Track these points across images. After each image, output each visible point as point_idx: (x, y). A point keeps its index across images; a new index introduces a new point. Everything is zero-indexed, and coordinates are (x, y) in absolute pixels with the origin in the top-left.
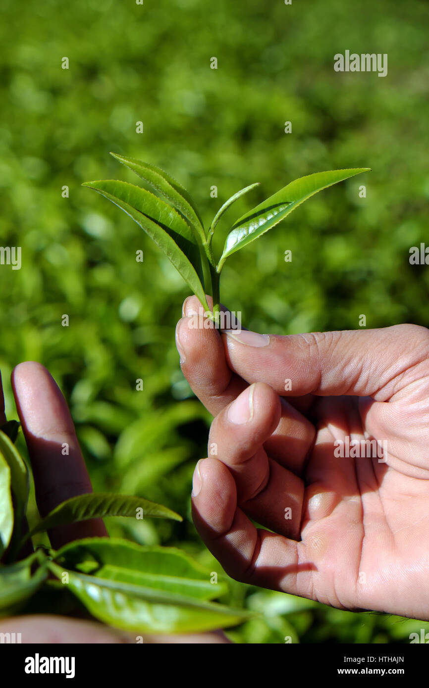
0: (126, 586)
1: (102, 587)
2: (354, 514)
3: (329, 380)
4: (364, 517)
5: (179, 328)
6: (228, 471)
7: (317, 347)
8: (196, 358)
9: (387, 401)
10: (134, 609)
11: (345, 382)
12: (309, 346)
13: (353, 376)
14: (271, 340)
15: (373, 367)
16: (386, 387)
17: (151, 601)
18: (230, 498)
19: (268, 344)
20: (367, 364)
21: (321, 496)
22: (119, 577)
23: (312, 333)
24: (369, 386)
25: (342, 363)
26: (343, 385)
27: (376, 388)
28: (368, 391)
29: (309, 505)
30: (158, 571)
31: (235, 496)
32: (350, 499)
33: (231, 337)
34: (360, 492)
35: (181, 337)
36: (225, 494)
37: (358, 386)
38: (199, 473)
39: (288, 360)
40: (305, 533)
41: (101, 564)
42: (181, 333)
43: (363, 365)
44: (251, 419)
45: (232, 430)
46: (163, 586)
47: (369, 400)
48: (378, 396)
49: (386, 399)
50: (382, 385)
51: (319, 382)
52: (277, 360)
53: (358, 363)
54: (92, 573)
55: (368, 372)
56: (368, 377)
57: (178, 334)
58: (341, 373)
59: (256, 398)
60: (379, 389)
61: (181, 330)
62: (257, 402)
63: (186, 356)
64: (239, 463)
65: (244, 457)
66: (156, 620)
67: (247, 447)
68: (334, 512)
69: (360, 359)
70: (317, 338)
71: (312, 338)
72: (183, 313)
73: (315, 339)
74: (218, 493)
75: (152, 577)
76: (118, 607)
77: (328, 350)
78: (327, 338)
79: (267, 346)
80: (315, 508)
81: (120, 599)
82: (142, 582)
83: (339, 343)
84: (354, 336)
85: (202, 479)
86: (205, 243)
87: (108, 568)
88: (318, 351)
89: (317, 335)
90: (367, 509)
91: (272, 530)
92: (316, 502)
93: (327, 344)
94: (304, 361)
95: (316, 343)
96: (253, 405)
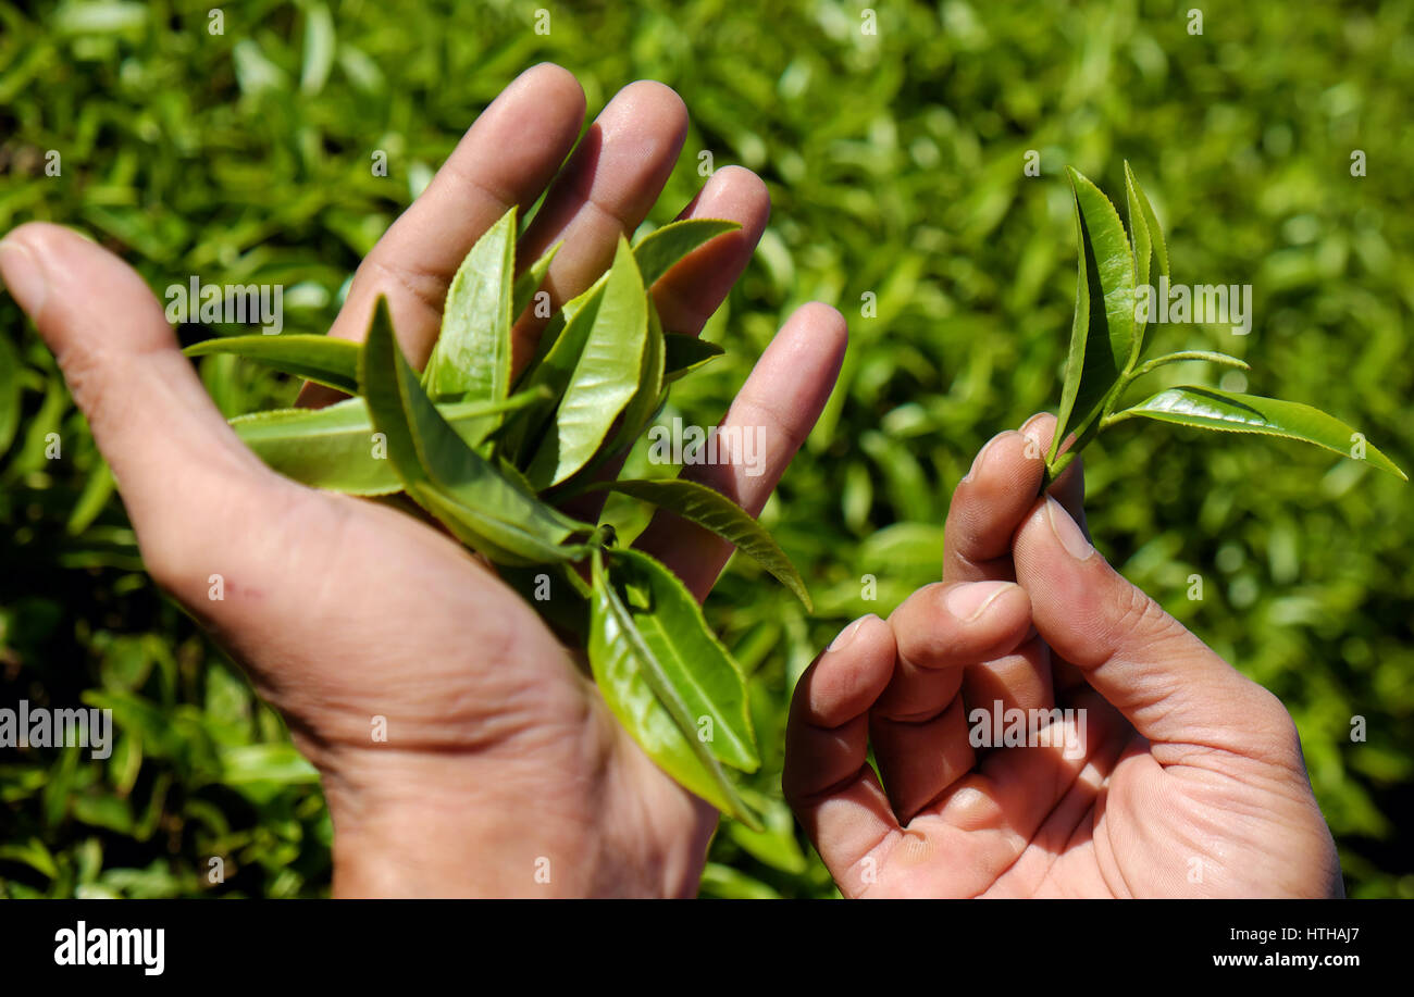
0: (650, 657)
1: (625, 633)
2: (996, 859)
3: (1114, 672)
4: (1006, 876)
5: (1001, 438)
6: (894, 658)
7: (1139, 619)
8: (985, 492)
9: (1163, 766)
10: (635, 691)
11: (1131, 692)
12: (1131, 608)
13: (1149, 695)
14: (1091, 558)
15: (1182, 708)
16: (1177, 746)
17: (661, 701)
18: (865, 692)
19: (1083, 559)
20: (1179, 697)
21: (978, 799)
22: (655, 643)
23: (1150, 599)
24: (1158, 725)
25: (1151, 666)
26: (1125, 693)
27: (1164, 735)
28: (1151, 731)
29: (955, 796)
30: (700, 678)
31: (876, 695)
32: (1010, 838)
33: (1047, 508)
34: (1032, 839)
35: (991, 452)
36: (863, 681)
37: (1143, 714)
38: (857, 626)
39: (1088, 600)
40: (918, 824)
41: (652, 609)
42: (996, 446)
43: (1174, 692)
44: (970, 620)
45: (938, 612)
46: (689, 696)
47: (1142, 744)
48: (1158, 749)
49: (1164, 761)
50: (1174, 739)
51: (1100, 663)
52: (1076, 588)
53: (1170, 684)
54: (633, 610)
55: (1171, 707)
56: (1167, 713)
57: (992, 444)
58: (1137, 676)
59: (1000, 600)
60: (1166, 742)
61: (1000, 443)
62: (995, 607)
63: (975, 477)
64: (913, 662)
65: (926, 660)
66: (646, 725)
67: (937, 649)
68: (975, 833)
69: (1177, 683)
70: (1149, 609)
71: (1144, 603)
72: (1024, 426)
73: (1146, 608)
74: (856, 673)
75: (688, 677)
76: (620, 670)
77: (1147, 635)
78: (1161, 621)
79: (1079, 560)
80: (958, 806)
81: (632, 664)
82: (674, 673)
83: (1169, 639)
84: (1199, 649)
85: (854, 638)
86: (1127, 373)
87: (654, 619)
88: (1136, 623)
89: (1154, 606)
90: (1020, 869)
91: (883, 779)
92: (968, 800)
93: (1154, 627)
94: (1106, 620)
95: (1142, 614)
96: (988, 607)
